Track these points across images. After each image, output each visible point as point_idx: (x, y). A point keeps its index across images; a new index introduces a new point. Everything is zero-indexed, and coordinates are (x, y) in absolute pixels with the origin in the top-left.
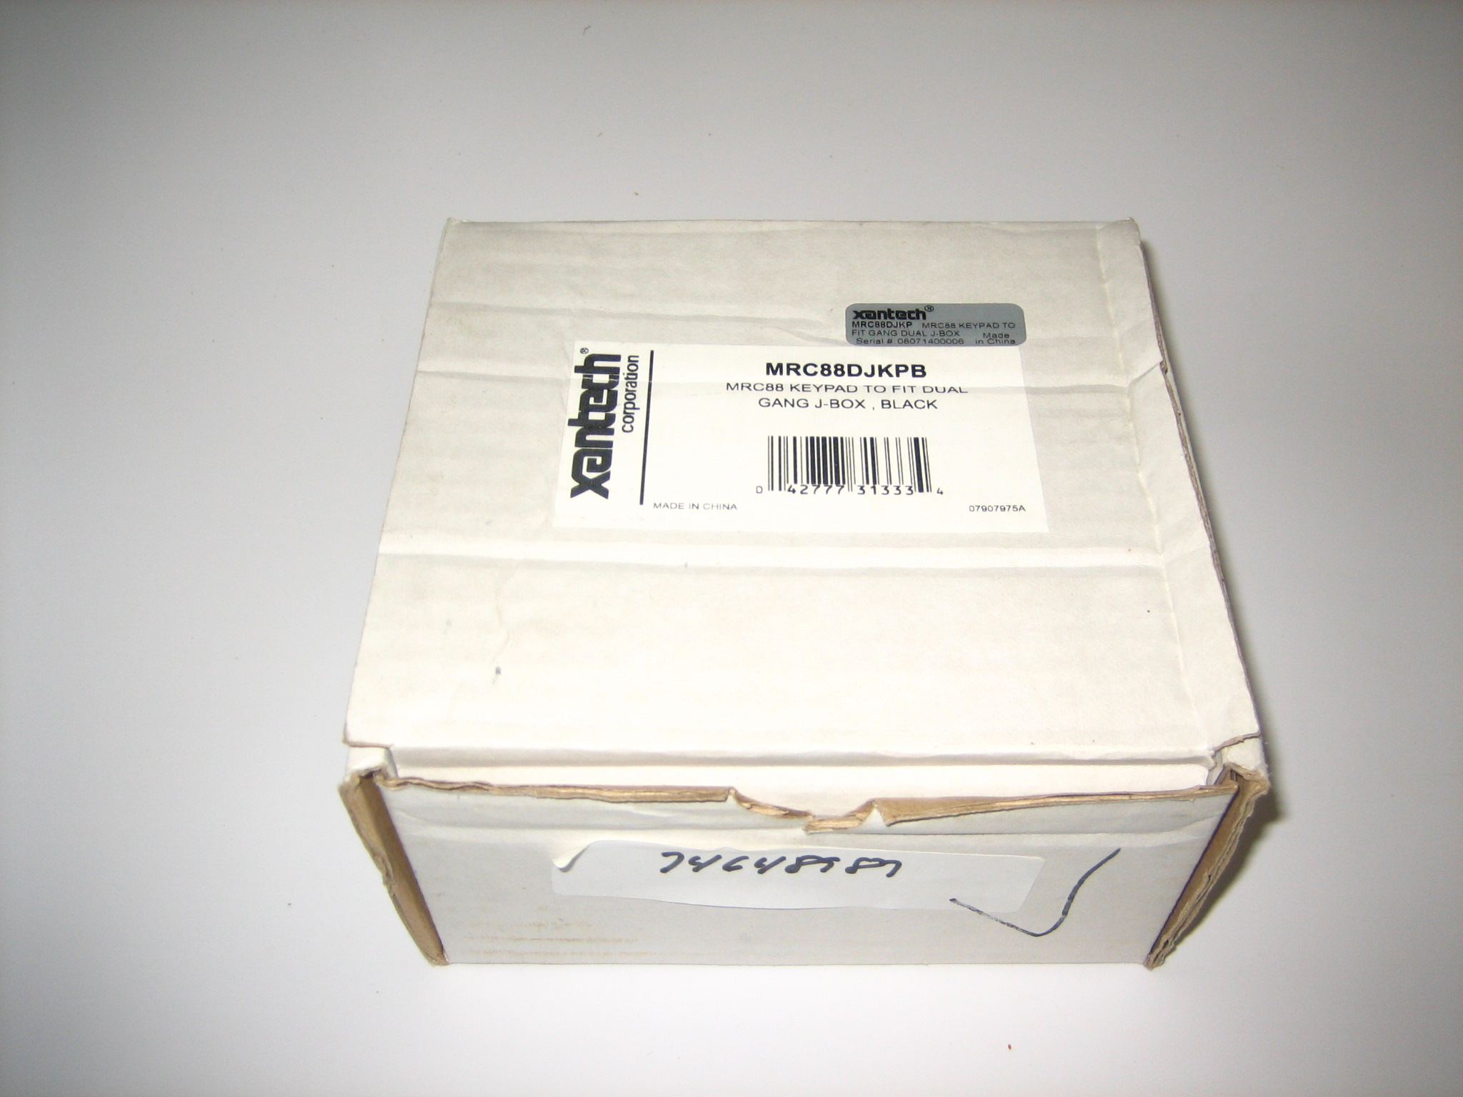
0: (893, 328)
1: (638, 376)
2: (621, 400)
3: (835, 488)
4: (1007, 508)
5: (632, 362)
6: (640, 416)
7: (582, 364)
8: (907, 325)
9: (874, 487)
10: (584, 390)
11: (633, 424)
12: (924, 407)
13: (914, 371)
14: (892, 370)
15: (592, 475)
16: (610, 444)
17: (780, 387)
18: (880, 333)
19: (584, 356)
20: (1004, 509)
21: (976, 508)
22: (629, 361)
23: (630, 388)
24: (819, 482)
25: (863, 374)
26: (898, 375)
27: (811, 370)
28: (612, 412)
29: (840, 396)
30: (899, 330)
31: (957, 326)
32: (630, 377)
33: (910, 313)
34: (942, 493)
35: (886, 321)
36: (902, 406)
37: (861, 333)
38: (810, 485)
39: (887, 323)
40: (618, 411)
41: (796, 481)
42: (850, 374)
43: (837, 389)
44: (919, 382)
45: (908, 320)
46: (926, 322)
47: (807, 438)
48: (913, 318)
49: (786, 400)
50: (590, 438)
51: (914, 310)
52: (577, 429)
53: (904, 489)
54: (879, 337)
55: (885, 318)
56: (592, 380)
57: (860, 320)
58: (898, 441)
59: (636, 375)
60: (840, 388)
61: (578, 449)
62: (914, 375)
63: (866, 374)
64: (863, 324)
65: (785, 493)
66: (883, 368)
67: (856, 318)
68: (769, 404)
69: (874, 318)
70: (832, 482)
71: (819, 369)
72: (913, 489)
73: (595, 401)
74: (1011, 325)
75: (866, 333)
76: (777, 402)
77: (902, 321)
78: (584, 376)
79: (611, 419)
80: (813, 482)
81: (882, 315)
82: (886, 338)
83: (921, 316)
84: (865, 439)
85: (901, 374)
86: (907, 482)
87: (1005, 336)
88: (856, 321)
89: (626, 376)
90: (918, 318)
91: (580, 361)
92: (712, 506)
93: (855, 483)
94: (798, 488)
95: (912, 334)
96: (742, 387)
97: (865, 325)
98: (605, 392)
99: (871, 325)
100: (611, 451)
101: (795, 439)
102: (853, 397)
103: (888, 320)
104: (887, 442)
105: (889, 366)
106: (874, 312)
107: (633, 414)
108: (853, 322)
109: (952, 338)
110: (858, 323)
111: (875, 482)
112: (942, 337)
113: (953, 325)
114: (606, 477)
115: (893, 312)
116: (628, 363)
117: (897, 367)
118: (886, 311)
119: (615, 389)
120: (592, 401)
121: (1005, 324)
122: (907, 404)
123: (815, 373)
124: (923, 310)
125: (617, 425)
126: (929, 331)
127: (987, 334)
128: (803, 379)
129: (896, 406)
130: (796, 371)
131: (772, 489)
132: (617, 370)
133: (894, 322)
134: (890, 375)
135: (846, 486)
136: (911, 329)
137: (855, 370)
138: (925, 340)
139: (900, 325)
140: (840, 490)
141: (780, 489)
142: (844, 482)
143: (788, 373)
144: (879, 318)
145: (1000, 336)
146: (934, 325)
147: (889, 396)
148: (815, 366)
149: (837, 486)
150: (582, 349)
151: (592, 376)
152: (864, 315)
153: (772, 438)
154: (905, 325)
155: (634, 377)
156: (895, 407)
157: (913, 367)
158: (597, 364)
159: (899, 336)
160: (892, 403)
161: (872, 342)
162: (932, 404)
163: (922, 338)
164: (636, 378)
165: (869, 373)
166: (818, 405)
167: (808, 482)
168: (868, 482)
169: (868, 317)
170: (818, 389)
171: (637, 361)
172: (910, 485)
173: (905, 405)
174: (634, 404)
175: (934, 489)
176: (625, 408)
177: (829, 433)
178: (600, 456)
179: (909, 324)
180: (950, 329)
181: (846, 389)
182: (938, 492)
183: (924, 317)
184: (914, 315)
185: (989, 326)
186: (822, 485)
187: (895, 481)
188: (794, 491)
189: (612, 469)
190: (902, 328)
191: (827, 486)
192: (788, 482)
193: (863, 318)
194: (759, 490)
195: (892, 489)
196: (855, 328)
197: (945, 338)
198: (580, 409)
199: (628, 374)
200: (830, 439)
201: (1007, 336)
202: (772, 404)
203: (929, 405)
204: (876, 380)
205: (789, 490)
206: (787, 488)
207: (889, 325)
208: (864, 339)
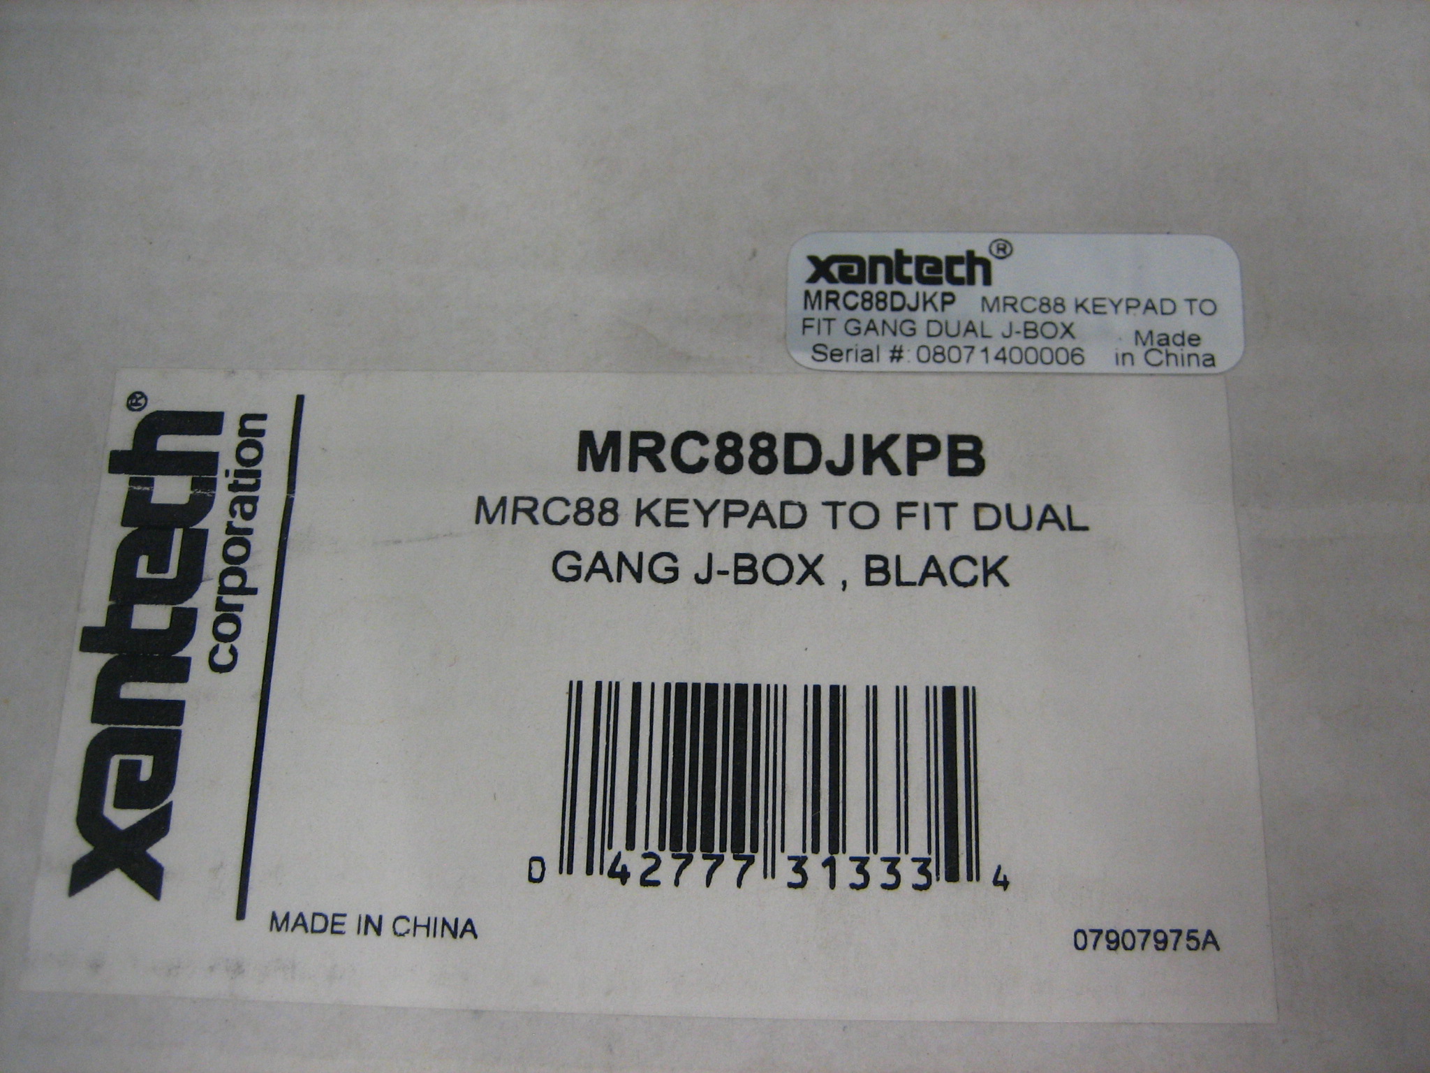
0: (905, 314)
1: (263, 479)
2: (213, 563)
3: (731, 866)
4: (1172, 938)
5: (251, 437)
6: (255, 612)
7: (126, 444)
8: (944, 303)
9: (830, 863)
10: (129, 530)
11: (235, 643)
12: (974, 581)
13: (954, 455)
14: (898, 453)
15: (124, 819)
16: (175, 710)
17: (608, 511)
18: (871, 327)
19: (135, 418)
20: (1165, 941)
21: (1091, 938)
22: (243, 432)
23: (239, 522)
24: (691, 847)
25: (823, 467)
26: (912, 471)
27: (691, 451)
28: (188, 604)
29: (763, 541)
30: (921, 317)
31: (1070, 305)
32: (243, 481)
33: (953, 261)
34: (1006, 884)
35: (888, 289)
36: (917, 579)
37: (824, 325)
38: (666, 856)
39: (894, 293)
40: (204, 600)
41: (630, 845)
42: (791, 469)
43: (755, 517)
44: (966, 491)
45: (946, 287)
46: (991, 293)
47: (668, 686)
48: (958, 281)
49: (622, 558)
50: (133, 691)
51: (964, 254)
52: (99, 660)
53: (909, 871)
54: (870, 341)
55: (889, 281)
56: (150, 493)
57: (823, 285)
58: (901, 695)
59: (257, 474)
60: (761, 513)
61: (98, 728)
62: (954, 471)
63: (831, 466)
64: (832, 298)
65: (601, 881)
66: (876, 443)
67: (813, 280)
68: (578, 568)
69: (860, 280)
70: (723, 848)
71: (711, 451)
72: (932, 868)
73: (149, 570)
74: (1208, 308)
75: (838, 327)
76: (599, 564)
77: (930, 290)
78: (132, 481)
79: (184, 624)
80: (676, 845)
81: (881, 269)
82: (886, 342)
83: (979, 270)
84: (817, 689)
85: (921, 465)
86: (918, 846)
87: (1190, 340)
88: (813, 289)
89: (231, 479)
90: (971, 280)
91: (122, 438)
92: (416, 926)
93: (783, 850)
94: (636, 863)
95: (953, 331)
96: (516, 510)
97: (835, 301)
98: (178, 534)
99: (851, 301)
100: (178, 734)
101: (637, 687)
102: (794, 543)
103: (896, 286)
104: (872, 694)
105: (892, 438)
106: (859, 260)
107: (240, 607)
108: (807, 294)
109: (1054, 344)
110: (819, 293)
111: (834, 848)
112: (1031, 343)
113: (1060, 304)
114: (158, 826)
115: (908, 260)
116: (240, 440)
117: (913, 440)
118: (892, 255)
119: (200, 526)
120: (142, 571)
121: (1191, 301)
122: (932, 569)
123: (703, 463)
124: (985, 254)
125: (198, 648)
126: (997, 322)
127: (1144, 334)
128: (672, 483)
129: (904, 579)
130: (652, 455)
131: (570, 871)
132: (209, 461)
133: (912, 291)
134: (894, 470)
135: (759, 857)
136: (953, 314)
137: (803, 454)
138: (985, 350)
139: (925, 303)
140: (744, 870)
141: (589, 871)
142: (754, 848)
143: (633, 467)
144: (873, 280)
145: (1179, 340)
146: (1012, 304)
147: (886, 541)
148: (703, 440)
149: (736, 858)
150: (132, 396)
151: (150, 483)
152: (834, 269)
153: (580, 684)
154: (937, 301)
155: (251, 481)
156: (899, 583)
157: (954, 440)
158: (168, 443)
159: (921, 338)
160: (892, 569)
161: (852, 355)
162: (994, 570)
163: (980, 344)
164: (256, 487)
165: (840, 462)
166: (703, 576)
167: (662, 848)
168: (816, 849)
169: (845, 277)
170: (706, 514)
171: (261, 433)
172: (925, 855)
173: (926, 574)
174: (243, 574)
175: (987, 872)
176: (223, 590)
177: (724, 673)
178: (147, 754)
179: (948, 300)
180: (1052, 316)
181: (776, 515)
182: (996, 882)
183: (987, 281)
184: (960, 271)
185: (1150, 306)
186: (698, 854)
187: (887, 846)
188: (624, 876)
189: (177, 797)
190: (930, 313)
191: (711, 857)
192: (610, 847)
193: (831, 279)
194: (536, 875)
195: (877, 869)
196: (809, 313)
197: (1039, 343)
198: (112, 597)
199: (238, 474)
200: (727, 687)
201: (1195, 340)
202: (585, 571)
203: (987, 573)
204: (854, 486)
205: (612, 874)
206: (607, 867)
207: (898, 302)
208: (830, 348)
